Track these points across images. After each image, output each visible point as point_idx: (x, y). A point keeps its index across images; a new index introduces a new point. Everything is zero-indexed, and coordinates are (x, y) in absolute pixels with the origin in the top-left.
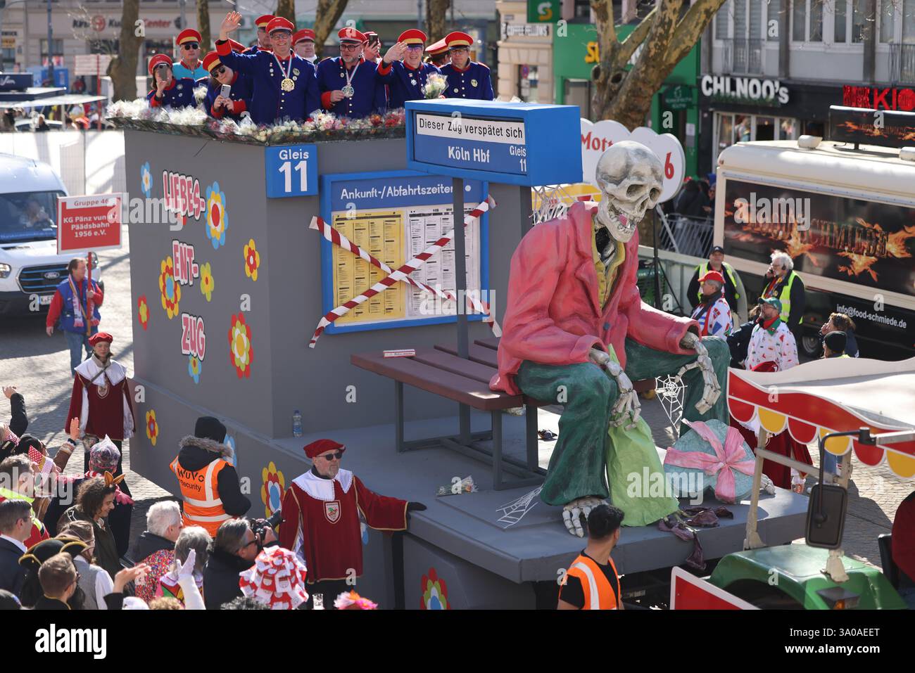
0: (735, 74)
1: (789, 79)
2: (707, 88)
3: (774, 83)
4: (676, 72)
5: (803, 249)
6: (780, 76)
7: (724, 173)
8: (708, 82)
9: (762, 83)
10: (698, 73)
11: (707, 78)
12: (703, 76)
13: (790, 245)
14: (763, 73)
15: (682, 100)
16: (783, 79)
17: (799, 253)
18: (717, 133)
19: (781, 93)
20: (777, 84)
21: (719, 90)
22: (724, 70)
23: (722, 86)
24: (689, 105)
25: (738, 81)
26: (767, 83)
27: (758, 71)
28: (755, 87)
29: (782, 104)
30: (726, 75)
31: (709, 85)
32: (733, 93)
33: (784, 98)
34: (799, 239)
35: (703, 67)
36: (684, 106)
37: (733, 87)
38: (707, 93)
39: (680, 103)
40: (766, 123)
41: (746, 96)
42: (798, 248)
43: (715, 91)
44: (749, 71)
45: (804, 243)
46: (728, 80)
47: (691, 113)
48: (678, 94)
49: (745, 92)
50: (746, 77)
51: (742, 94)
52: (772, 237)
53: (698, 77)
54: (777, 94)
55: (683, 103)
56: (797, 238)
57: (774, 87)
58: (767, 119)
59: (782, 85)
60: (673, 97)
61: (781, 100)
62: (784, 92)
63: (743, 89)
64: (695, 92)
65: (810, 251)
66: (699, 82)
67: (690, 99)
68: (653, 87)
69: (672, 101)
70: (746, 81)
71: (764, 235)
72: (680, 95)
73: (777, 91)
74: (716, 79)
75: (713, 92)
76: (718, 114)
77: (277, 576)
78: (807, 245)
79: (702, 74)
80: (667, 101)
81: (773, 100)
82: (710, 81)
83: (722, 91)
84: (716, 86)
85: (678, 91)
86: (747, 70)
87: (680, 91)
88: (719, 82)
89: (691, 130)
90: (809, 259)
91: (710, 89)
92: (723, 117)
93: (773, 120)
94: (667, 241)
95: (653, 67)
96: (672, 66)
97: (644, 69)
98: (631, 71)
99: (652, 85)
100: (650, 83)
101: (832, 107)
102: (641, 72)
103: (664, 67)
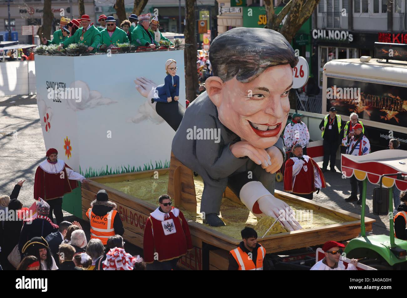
0: (327, 28)
1: (353, 30)
2: (315, 35)
3: (346, 32)
4: (303, 28)
5: (363, 109)
6: (349, 29)
7: (326, 74)
8: (315, 33)
9: (340, 32)
10: (311, 28)
11: (315, 31)
12: (313, 30)
13: (357, 107)
14: (341, 28)
15: (304, 41)
16: (350, 30)
17: (362, 111)
18: (320, 56)
19: (349, 37)
20: (347, 33)
21: (321, 36)
22: (323, 26)
23: (322, 34)
24: (307, 43)
25: (330, 32)
26: (343, 32)
27: (338, 27)
28: (337, 34)
29: (350, 42)
30: (323, 29)
31: (316, 34)
32: (327, 37)
33: (351, 39)
34: (362, 104)
35: (313, 26)
36: (304, 44)
37: (327, 35)
38: (315, 37)
39: (302, 42)
40: (343, 51)
41: (333, 38)
42: (361, 108)
43: (319, 36)
44: (334, 27)
45: (364, 106)
46: (325, 31)
47: (308, 47)
49: (333, 36)
50: (333, 30)
51: (331, 38)
52: (349, 103)
53: (311, 30)
54: (348, 37)
55: (304, 42)
56: (361, 104)
57: (346, 34)
58: (343, 49)
59: (350, 33)
60: (299, 40)
61: (350, 40)
62: (351, 36)
63: (332, 35)
64: (309, 37)
65: (367, 109)
66: (311, 32)
67: (307, 41)
69: (299, 41)
70: (333, 31)
71: (345, 102)
72: (303, 39)
73: (347, 36)
74: (319, 31)
75: (318, 37)
76: (320, 47)
78: (366, 107)
79: (312, 29)
80: (297, 41)
81: (346, 40)
82: (316, 32)
83: (322, 36)
84: (319, 34)
85: (302, 37)
86: (333, 26)
87: (303, 37)
88: (320, 32)
89: (308, 55)
90: (366, 113)
91: (317, 36)
92: (323, 48)
93: (346, 49)
94: (299, 105)
95: (292, 26)
96: (301, 25)
97: (288, 27)
98: (282, 28)
99: (291, 34)
100: (291, 33)
101: (375, 43)
102: (287, 28)
103: (297, 26)
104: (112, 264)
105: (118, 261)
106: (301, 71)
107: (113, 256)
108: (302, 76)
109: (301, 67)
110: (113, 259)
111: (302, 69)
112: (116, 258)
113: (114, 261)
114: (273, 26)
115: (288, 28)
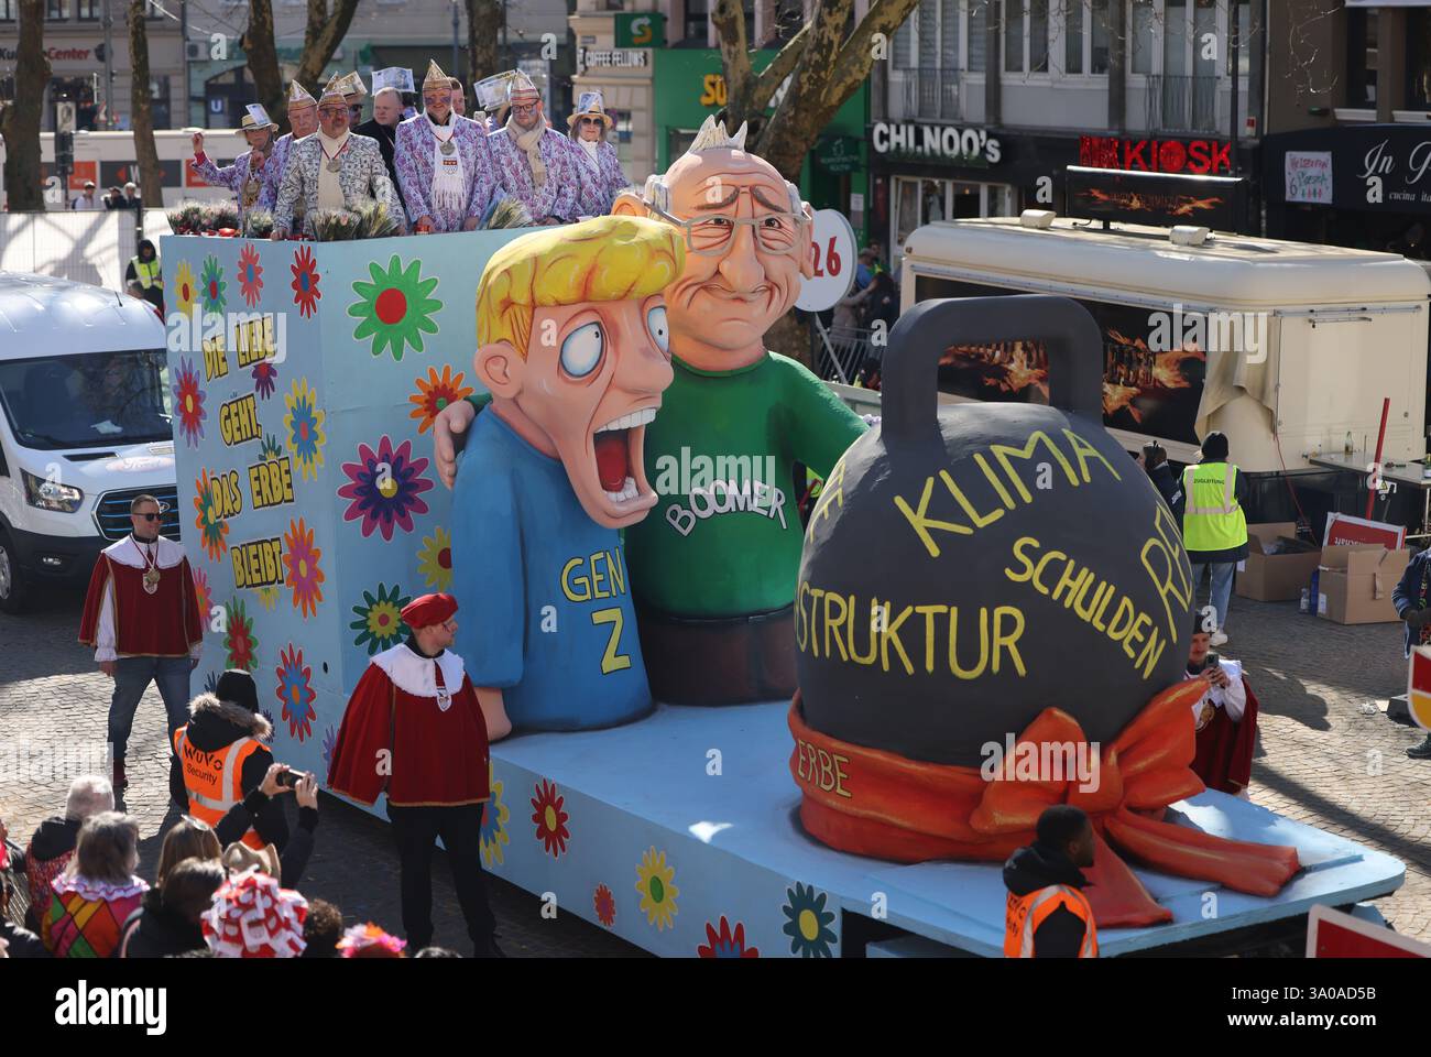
0: (921, 120)
1: (1001, 126)
2: (881, 142)
3: (978, 133)
4: (839, 118)
5: (1030, 377)
6: (987, 123)
7: (912, 266)
8: (881, 133)
9: (961, 133)
10: (867, 118)
11: (881, 127)
12: (875, 124)
13: (1011, 371)
14: (962, 119)
15: (845, 159)
16: (991, 127)
17: (1026, 383)
18: (896, 207)
19: (990, 148)
20: (983, 135)
21: (898, 144)
22: (905, 115)
23: (902, 138)
24: (855, 166)
25: (927, 131)
26: (969, 133)
27: (955, 116)
28: (951, 139)
29: (991, 163)
30: (907, 122)
31: (884, 137)
32: (919, 149)
33: (993, 156)
34: (1025, 363)
35: (875, 110)
36: (847, 167)
37: (919, 140)
38: (881, 148)
39: (841, 163)
40: (967, 192)
41: (938, 153)
42: (1023, 375)
43: (893, 145)
44: (942, 117)
45: (1033, 369)
46: (911, 129)
47: (858, 179)
48: (839, 151)
49: (936, 146)
50: (937, 125)
51: (932, 150)
52: (985, 360)
53: (868, 126)
54: (984, 150)
55: (846, 163)
56: (1022, 361)
57: (979, 138)
58: (969, 186)
59: (989, 136)
60: (831, 155)
61: (990, 158)
62: (993, 146)
63: (932, 141)
64: (863, 147)
65: (1041, 379)
66: (871, 131)
67: (856, 158)
68: (806, 140)
69: (830, 160)
70: (937, 130)
71: (973, 357)
72: (842, 152)
73: (983, 144)
74: (893, 128)
75: (889, 148)
76: (897, 180)
77: (244, 922)
78: (1036, 370)
79: (873, 120)
80: (823, 161)
81: (977, 157)
82: (886, 131)
83: (903, 145)
84: (894, 138)
85: (838, 145)
86: (938, 114)
87: (842, 146)
88: (898, 132)
89: (857, 203)
90: (1038, 390)
91: (886, 143)
92: (904, 183)
93: (978, 187)
94: (828, 365)
95: (806, 110)
96: (833, 109)
97: (792, 113)
98: (774, 116)
99: (803, 137)
100: (802, 133)
101: (1069, 167)
102: (790, 118)
103: (821, 111)
104: (232, 931)
105: (253, 924)
106: (833, 256)
107: (234, 903)
108: (834, 272)
109: (833, 241)
110: (235, 914)
111: (835, 251)
112: (244, 913)
113: (237, 923)
114: (747, 109)
115: (794, 118)
